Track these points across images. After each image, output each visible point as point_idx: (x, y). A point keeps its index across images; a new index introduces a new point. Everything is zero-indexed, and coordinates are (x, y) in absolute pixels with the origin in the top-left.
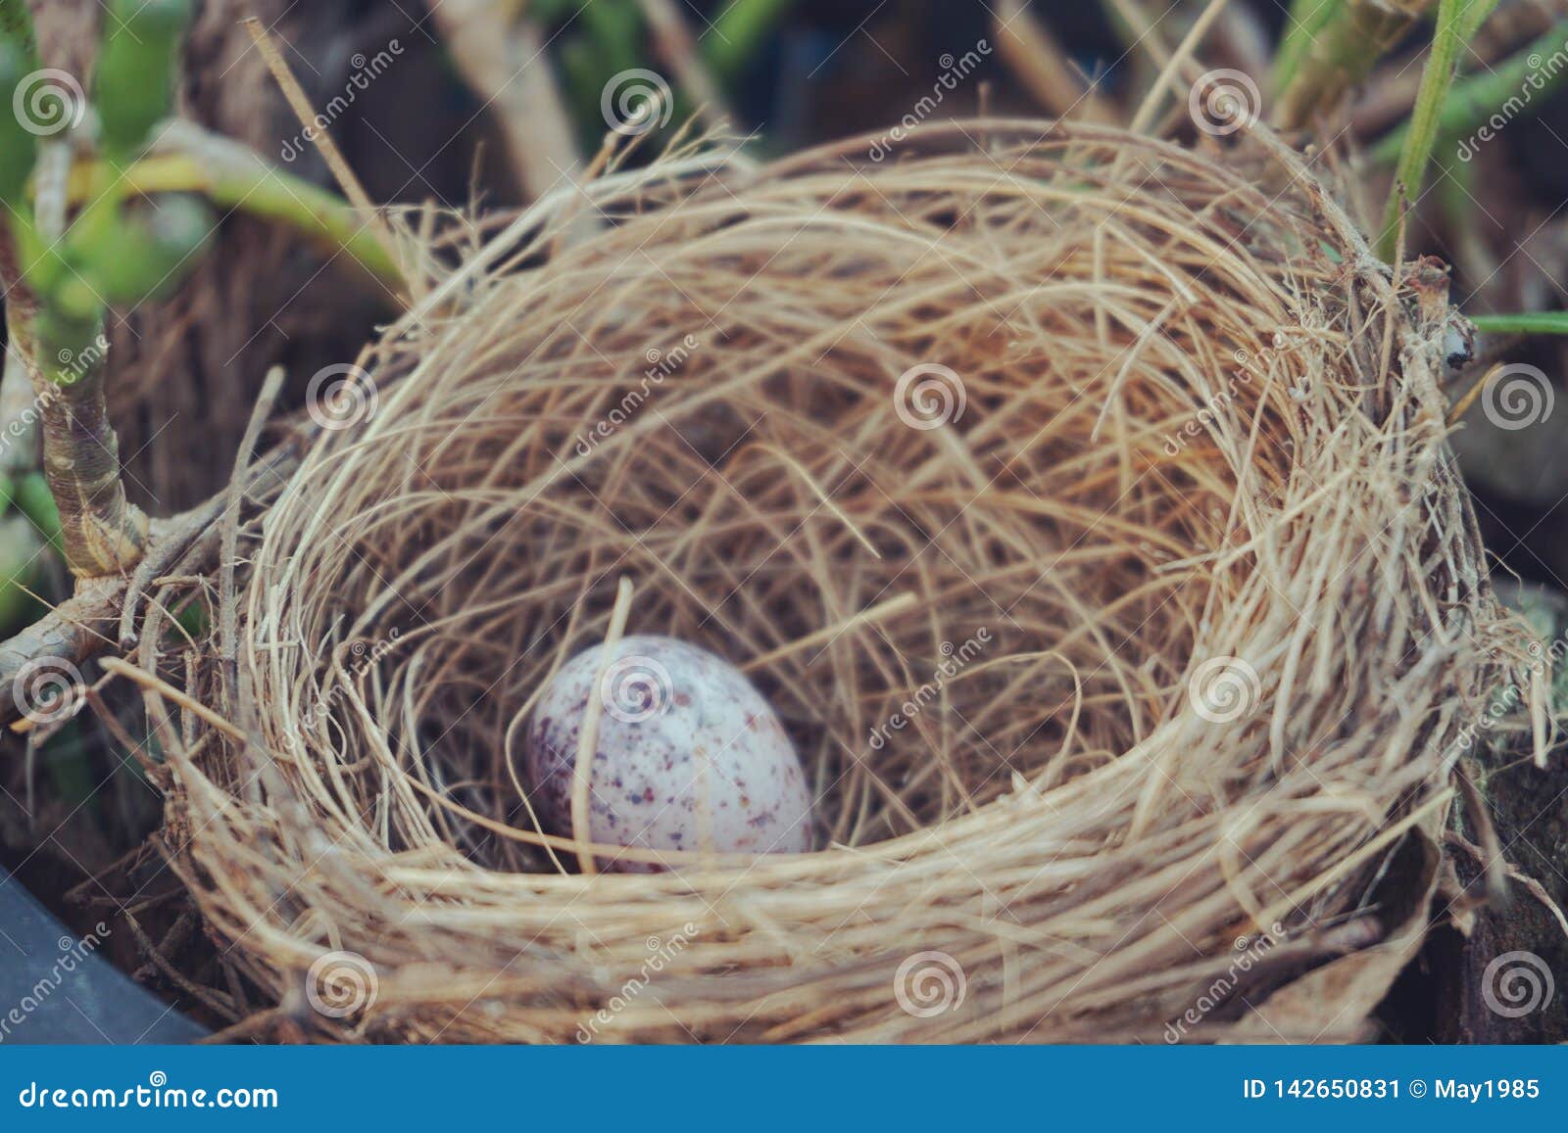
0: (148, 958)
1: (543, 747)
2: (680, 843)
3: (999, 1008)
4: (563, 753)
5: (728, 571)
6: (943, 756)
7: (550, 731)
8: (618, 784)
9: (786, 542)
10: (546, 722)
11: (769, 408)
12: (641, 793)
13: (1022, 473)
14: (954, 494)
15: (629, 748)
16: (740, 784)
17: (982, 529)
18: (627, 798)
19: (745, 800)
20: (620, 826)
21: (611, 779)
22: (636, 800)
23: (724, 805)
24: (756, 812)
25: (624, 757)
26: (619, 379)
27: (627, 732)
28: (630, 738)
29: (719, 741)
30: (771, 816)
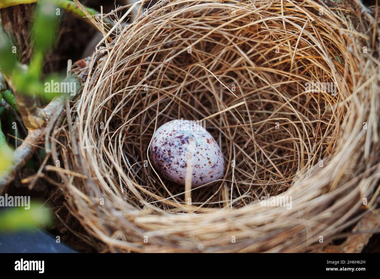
0: (64, 226)
1: (156, 154)
2: (195, 175)
3: (306, 241)
4: (162, 156)
5: (190, 93)
6: (252, 137)
7: (158, 151)
8: (178, 163)
9: (203, 84)
10: (156, 148)
11: (197, 51)
12: (184, 165)
13: (263, 61)
14: (245, 67)
15: (180, 155)
16: (208, 159)
17: (253, 75)
18: (181, 167)
19: (210, 162)
20: (179, 173)
21: (176, 163)
22: (183, 167)
23: (205, 165)
24: (213, 164)
25: (179, 156)
26: (159, 50)
27: (179, 150)
28: (180, 152)
29: (202, 149)
30: (216, 165)
